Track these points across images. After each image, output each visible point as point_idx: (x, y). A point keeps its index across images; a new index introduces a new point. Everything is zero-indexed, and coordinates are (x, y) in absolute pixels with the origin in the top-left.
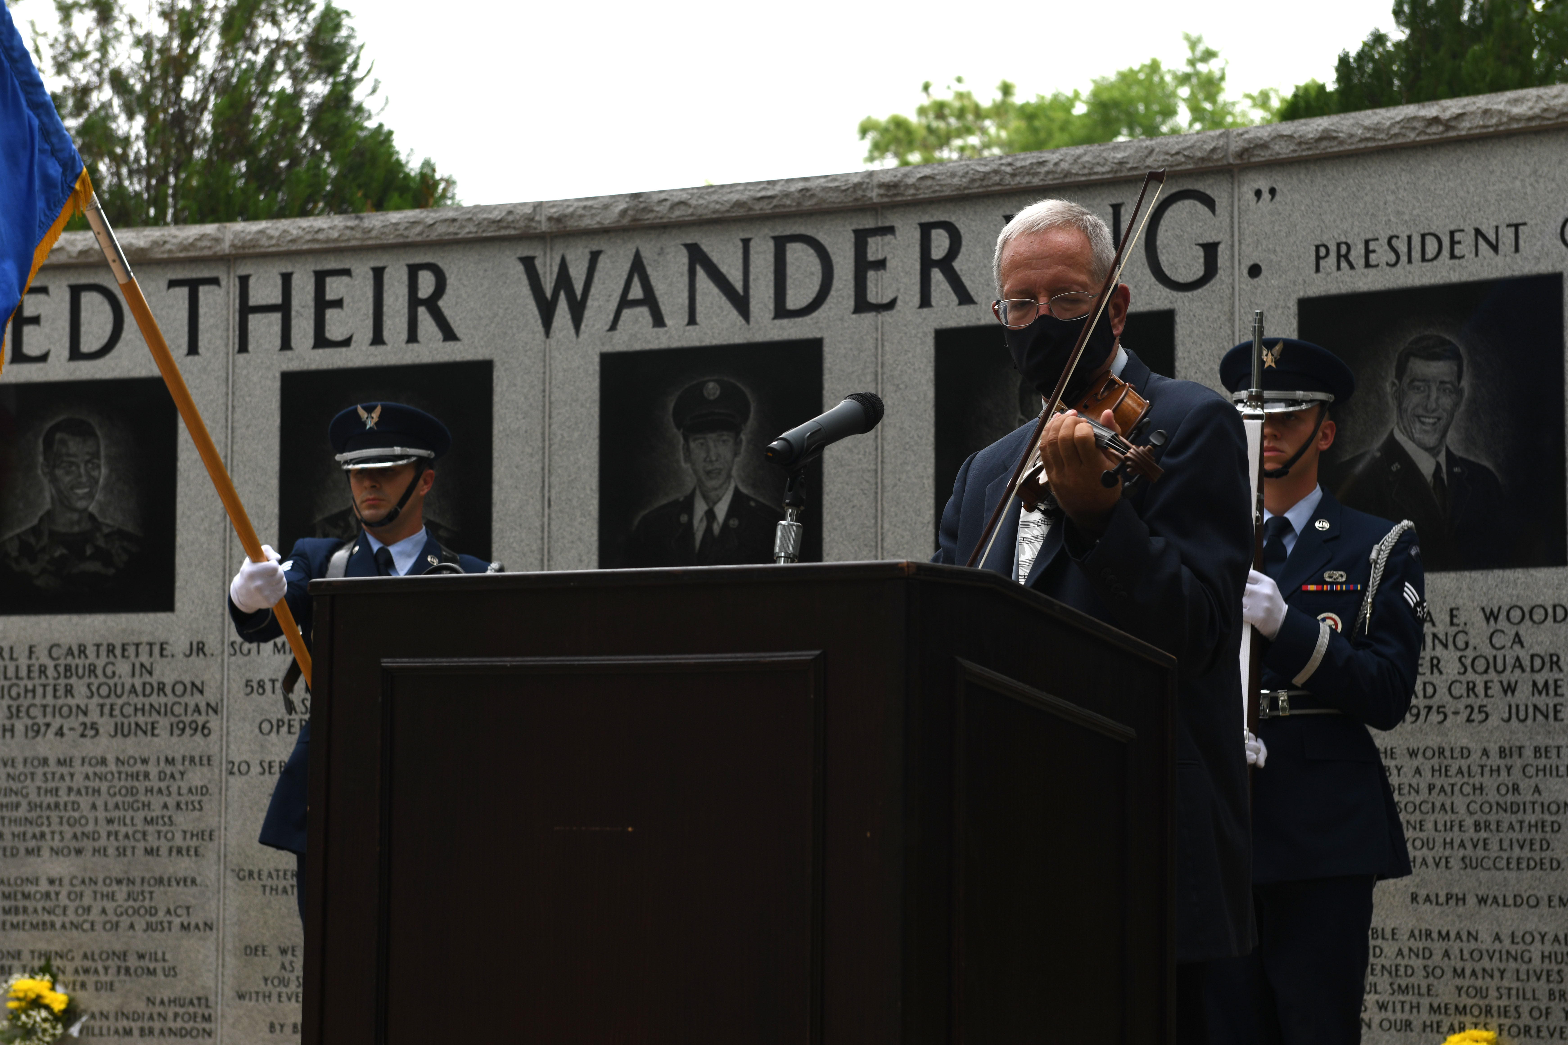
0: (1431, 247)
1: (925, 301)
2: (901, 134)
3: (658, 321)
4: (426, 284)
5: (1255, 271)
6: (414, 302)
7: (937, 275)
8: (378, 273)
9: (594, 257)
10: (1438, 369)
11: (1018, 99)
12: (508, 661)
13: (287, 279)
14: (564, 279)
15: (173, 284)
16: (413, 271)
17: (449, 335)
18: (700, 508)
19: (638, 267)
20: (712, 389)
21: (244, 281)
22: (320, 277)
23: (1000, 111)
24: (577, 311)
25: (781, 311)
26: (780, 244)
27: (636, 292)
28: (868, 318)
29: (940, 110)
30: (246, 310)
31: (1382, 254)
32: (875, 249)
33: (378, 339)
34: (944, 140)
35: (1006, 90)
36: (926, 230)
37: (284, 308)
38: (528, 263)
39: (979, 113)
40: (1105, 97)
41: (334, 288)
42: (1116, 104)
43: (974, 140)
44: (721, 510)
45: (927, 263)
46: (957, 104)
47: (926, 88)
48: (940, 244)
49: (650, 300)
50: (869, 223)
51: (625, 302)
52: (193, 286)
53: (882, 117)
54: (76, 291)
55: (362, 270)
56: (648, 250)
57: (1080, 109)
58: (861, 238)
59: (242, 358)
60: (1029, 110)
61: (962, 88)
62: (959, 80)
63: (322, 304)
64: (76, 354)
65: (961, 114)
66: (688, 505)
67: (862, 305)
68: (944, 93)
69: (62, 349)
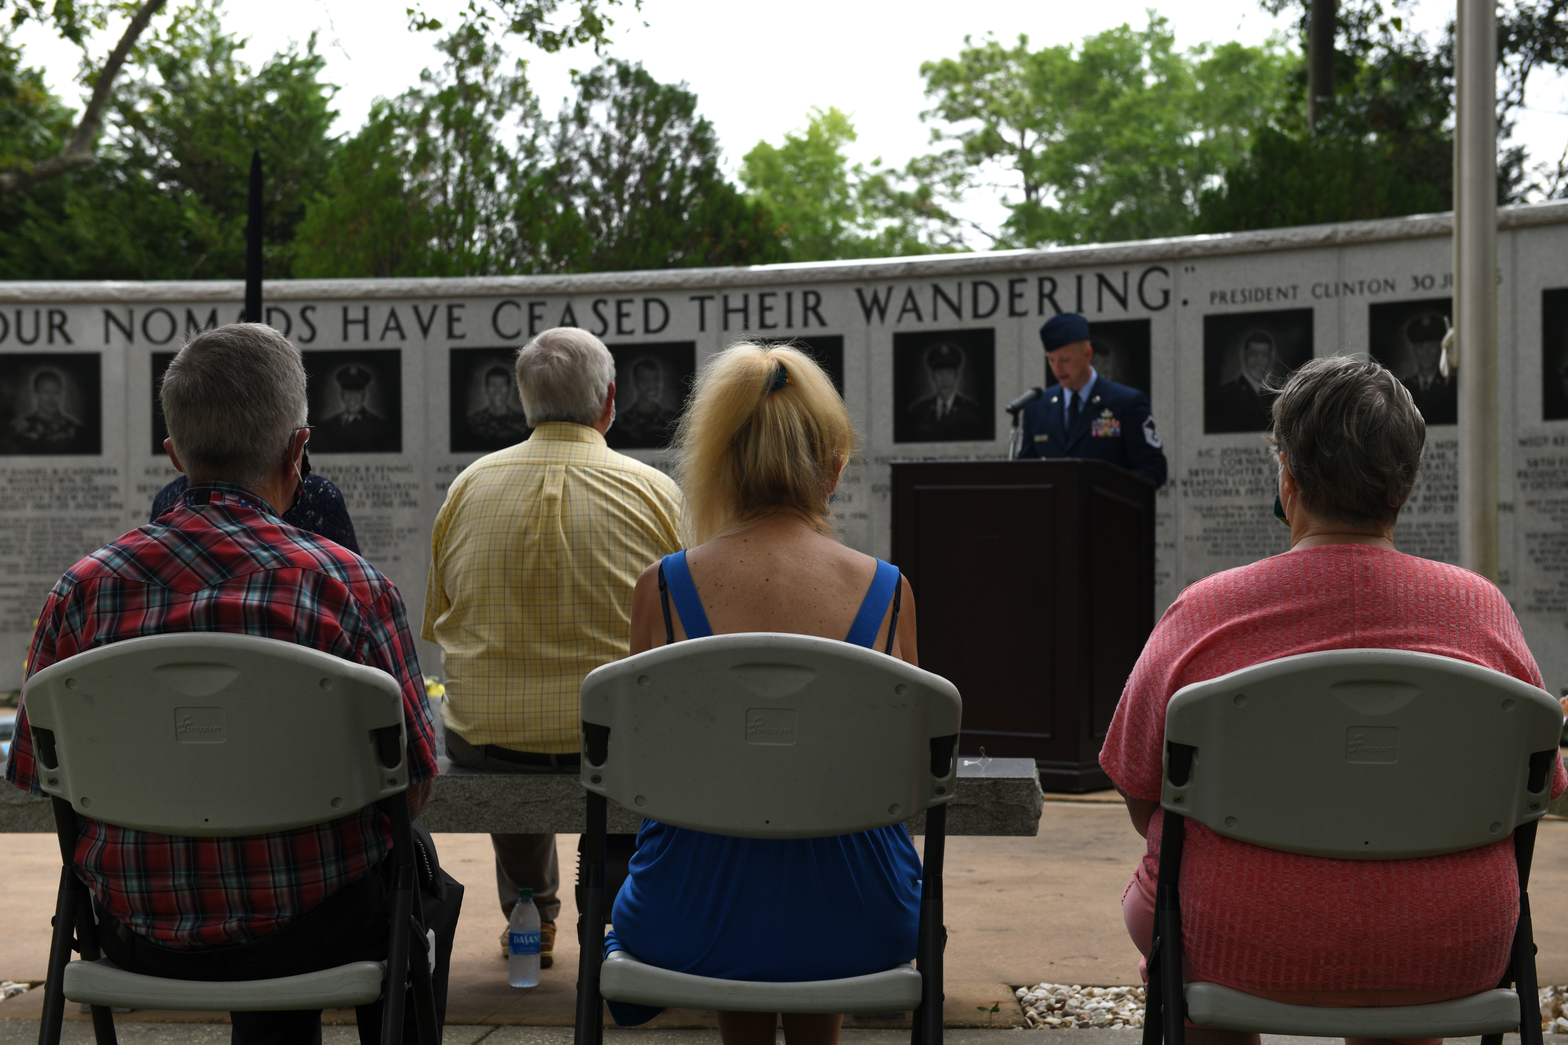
0: (1260, 295)
1: (1041, 312)
2: (950, 73)
3: (920, 318)
4: (812, 301)
5: (1185, 303)
6: (806, 308)
7: (1046, 302)
8: (789, 296)
9: (890, 290)
10: (1262, 347)
11: (1032, 49)
12: (956, 487)
13: (746, 298)
14: (876, 300)
15: (693, 299)
16: (806, 295)
17: (822, 323)
18: (940, 402)
19: (910, 295)
20: (945, 349)
21: (726, 299)
22: (762, 297)
23: (1019, 54)
24: (882, 313)
25: (976, 315)
26: (975, 286)
27: (910, 305)
28: (1015, 320)
29: (977, 55)
30: (727, 311)
31: (1239, 297)
32: (1018, 288)
33: (789, 324)
34: (979, 76)
35: (1023, 39)
36: (1041, 281)
37: (745, 310)
38: (859, 292)
39: (1004, 56)
40: (1092, 51)
41: (769, 302)
42: (1100, 56)
43: (1001, 75)
44: (950, 403)
45: (1041, 296)
46: (989, 51)
47: (967, 39)
48: (1047, 287)
49: (916, 309)
50: (1015, 276)
51: (904, 310)
52: (702, 300)
53: (936, 60)
54: (647, 302)
55: (782, 293)
56: (915, 286)
57: (1075, 57)
58: (1012, 284)
59: (725, 333)
60: (1040, 58)
61: (992, 39)
62: (990, 33)
63: (763, 309)
64: (647, 330)
65: (991, 58)
66: (934, 401)
67: (1013, 313)
68: (979, 43)
69: (640, 328)
